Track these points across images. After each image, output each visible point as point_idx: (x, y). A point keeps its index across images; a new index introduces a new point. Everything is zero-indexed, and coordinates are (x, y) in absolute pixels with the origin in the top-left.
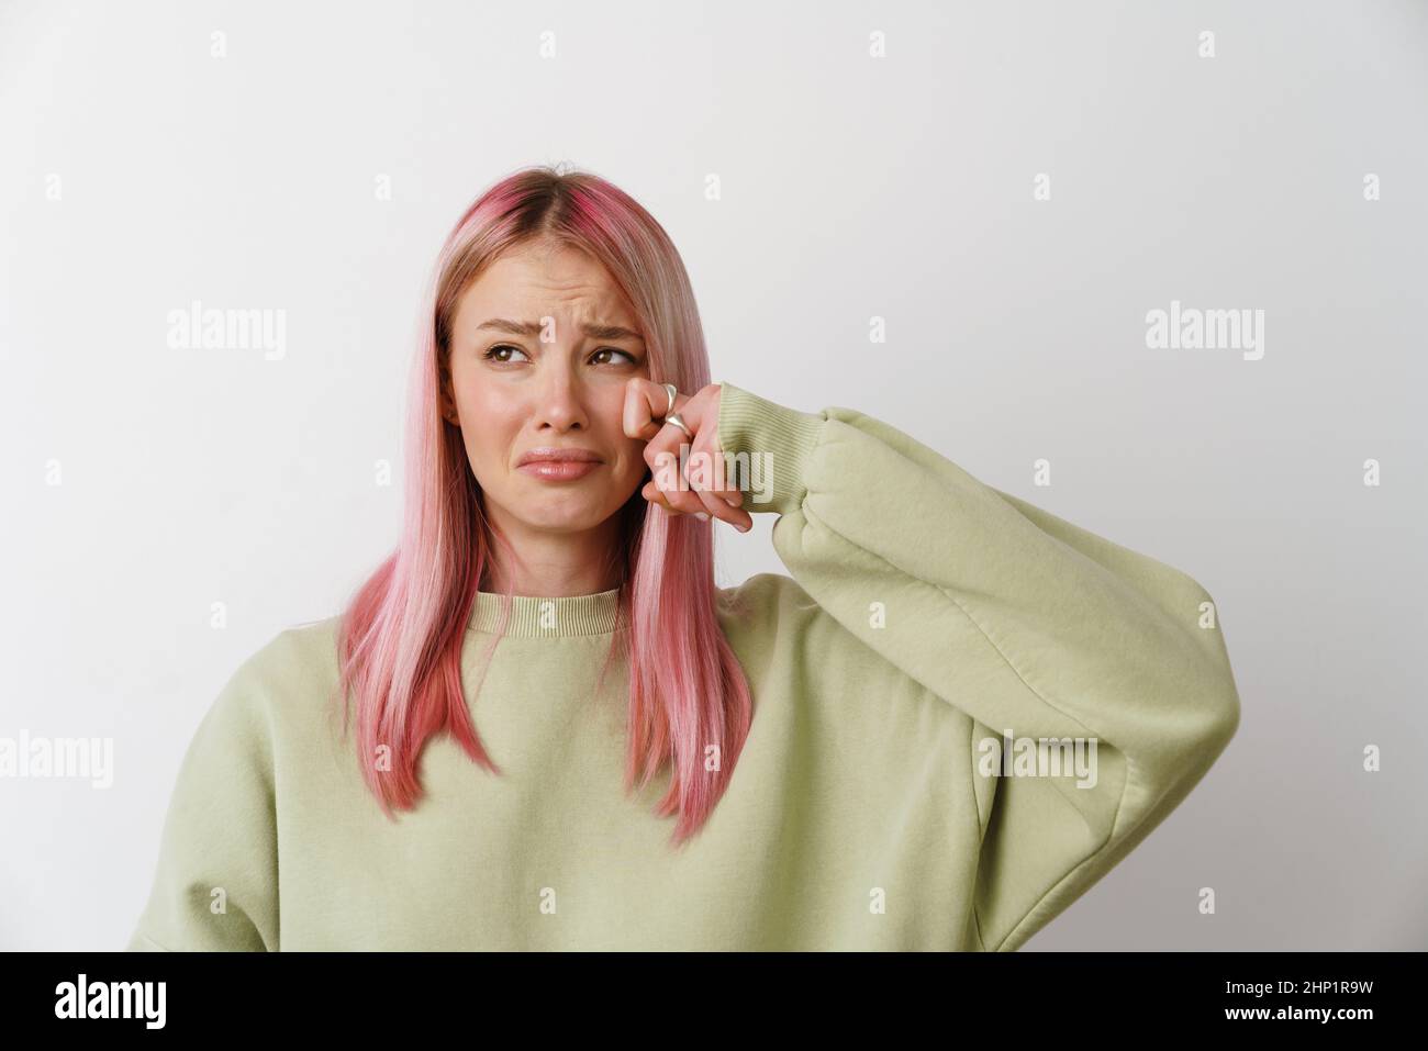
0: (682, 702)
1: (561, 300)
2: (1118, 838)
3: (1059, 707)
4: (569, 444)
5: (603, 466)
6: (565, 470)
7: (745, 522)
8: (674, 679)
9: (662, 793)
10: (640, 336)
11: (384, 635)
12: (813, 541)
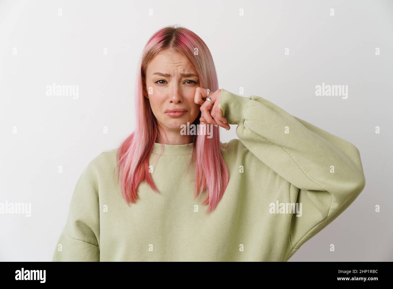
0: (210, 175)
1: (175, 67)
2: (330, 216)
3: (314, 180)
4: (178, 107)
5: (187, 113)
6: (177, 114)
7: (228, 127)
8: (207, 169)
9: (204, 199)
10: (197, 76)
11: (129, 156)
12: (247, 133)
